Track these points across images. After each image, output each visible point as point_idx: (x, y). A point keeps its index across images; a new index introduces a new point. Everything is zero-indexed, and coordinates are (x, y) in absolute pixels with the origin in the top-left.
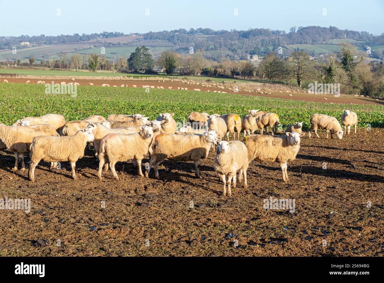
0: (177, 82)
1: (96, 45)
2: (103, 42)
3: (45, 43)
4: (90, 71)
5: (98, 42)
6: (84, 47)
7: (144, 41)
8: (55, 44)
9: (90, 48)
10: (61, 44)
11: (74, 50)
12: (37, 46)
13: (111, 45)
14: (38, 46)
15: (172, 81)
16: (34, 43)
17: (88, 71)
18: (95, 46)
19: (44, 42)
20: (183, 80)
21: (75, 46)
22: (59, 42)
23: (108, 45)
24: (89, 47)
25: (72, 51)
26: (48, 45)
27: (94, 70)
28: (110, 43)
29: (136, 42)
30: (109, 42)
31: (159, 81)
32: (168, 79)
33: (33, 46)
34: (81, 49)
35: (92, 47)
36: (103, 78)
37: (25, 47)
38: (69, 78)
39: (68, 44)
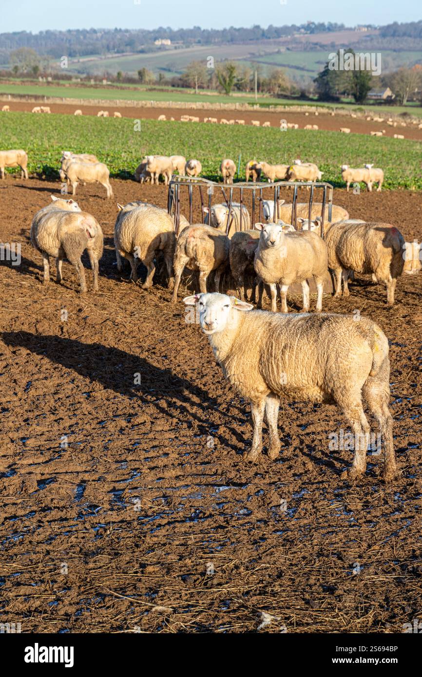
0: (343, 116)
1: (290, 46)
2: (303, 40)
3: (199, 42)
4: (220, 93)
5: (294, 41)
6: (268, 50)
7: (380, 40)
8: (215, 44)
9: (279, 52)
10: (227, 43)
11: (249, 56)
12: (182, 48)
13: (318, 48)
14: (184, 46)
15: (333, 114)
16: (178, 42)
17: (216, 93)
18: (288, 49)
19: (197, 40)
20: (354, 113)
21: (252, 48)
22: (223, 41)
23: (313, 46)
24: (276, 50)
25: (245, 57)
26: (202, 45)
27: (227, 93)
28: (316, 44)
29: (366, 41)
30: (315, 41)
31: (307, 114)
32: (325, 110)
33: (176, 48)
34: (262, 53)
35: (283, 49)
36: (203, 106)
37: (162, 48)
38: (140, 105)
39: (239, 44)
